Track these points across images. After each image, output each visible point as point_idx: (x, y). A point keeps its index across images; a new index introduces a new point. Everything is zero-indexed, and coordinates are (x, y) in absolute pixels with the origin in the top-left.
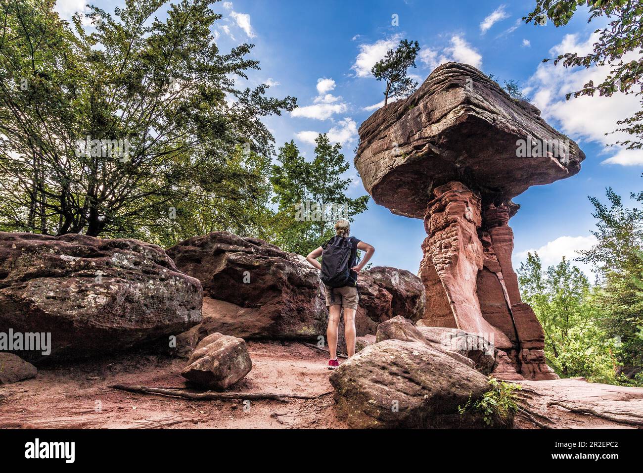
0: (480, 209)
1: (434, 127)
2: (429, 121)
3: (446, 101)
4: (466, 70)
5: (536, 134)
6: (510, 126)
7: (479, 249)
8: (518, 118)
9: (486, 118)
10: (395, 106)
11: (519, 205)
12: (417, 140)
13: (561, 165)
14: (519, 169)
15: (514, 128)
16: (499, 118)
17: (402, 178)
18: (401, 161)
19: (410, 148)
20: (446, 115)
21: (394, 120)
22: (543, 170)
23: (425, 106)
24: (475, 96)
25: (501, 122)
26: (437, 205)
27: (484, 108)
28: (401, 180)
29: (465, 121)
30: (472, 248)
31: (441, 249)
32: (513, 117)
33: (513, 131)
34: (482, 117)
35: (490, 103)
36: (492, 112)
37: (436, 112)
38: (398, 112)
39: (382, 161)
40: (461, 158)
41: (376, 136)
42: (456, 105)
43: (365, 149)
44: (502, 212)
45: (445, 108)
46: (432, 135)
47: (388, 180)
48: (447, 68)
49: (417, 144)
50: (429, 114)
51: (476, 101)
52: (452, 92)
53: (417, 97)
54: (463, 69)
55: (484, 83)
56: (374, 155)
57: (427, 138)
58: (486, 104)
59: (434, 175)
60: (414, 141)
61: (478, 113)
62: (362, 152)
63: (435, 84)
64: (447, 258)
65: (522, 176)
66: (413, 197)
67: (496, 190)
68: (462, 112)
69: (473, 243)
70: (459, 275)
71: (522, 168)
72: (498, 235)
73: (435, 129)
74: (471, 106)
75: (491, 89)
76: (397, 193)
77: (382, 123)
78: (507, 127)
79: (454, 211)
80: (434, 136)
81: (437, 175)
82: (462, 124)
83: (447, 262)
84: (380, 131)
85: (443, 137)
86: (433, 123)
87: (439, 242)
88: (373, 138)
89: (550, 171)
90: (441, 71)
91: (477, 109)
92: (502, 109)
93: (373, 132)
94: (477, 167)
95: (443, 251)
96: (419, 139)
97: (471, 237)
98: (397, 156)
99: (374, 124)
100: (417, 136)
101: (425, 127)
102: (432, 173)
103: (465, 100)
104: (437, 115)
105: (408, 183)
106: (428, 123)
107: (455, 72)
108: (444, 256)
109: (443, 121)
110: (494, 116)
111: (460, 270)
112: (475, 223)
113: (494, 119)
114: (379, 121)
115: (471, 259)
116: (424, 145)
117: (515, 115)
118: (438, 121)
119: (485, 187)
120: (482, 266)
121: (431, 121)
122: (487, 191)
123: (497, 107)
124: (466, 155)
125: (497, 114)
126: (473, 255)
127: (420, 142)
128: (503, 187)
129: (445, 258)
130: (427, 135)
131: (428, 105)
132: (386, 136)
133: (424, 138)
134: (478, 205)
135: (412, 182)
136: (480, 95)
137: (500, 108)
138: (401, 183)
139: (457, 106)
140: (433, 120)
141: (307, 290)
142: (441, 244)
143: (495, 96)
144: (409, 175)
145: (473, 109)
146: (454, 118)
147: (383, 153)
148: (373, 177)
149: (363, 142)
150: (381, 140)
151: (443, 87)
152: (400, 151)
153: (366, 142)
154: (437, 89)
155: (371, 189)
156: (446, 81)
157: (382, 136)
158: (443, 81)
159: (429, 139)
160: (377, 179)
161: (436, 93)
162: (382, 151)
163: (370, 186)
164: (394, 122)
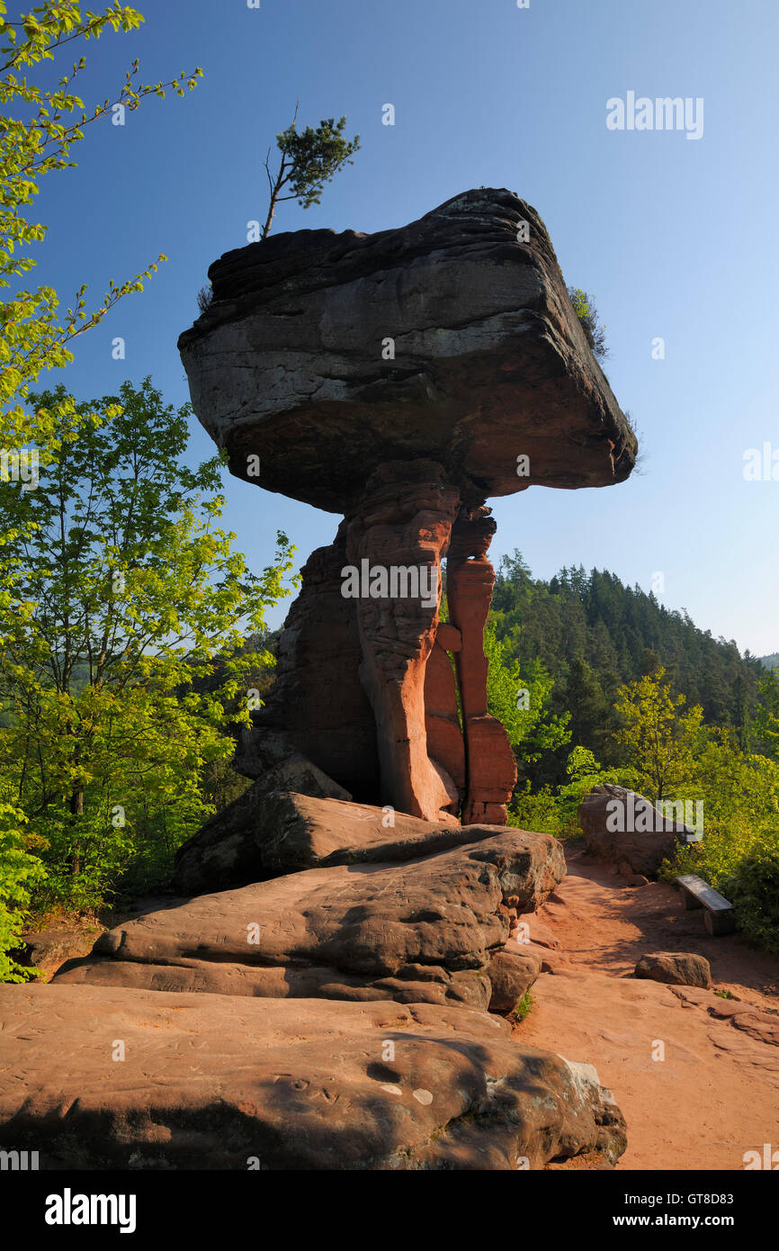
1: (443, 334)
2: (433, 319)
3: (490, 285)
6: (585, 379)
8: (593, 365)
9: (563, 352)
13: (613, 468)
15: (589, 384)
16: (576, 357)
17: (319, 426)
18: (335, 391)
19: (369, 368)
21: (331, 279)
22: (582, 471)
24: (553, 296)
25: (577, 368)
26: (389, 510)
27: (558, 327)
28: (314, 428)
33: (587, 390)
34: (557, 350)
36: (569, 342)
37: (456, 302)
38: (344, 261)
39: (281, 373)
40: (469, 418)
41: (268, 300)
42: (514, 303)
43: (224, 321)
45: (485, 303)
46: (434, 353)
47: (284, 423)
48: (498, 202)
50: (439, 302)
51: (552, 310)
52: (509, 269)
56: (258, 349)
57: (420, 357)
58: (563, 321)
61: (555, 340)
62: (214, 327)
64: (411, 643)
66: (320, 465)
68: (526, 327)
72: (468, 578)
73: (447, 344)
74: (547, 320)
78: (581, 380)
80: (440, 360)
84: (283, 293)
86: (443, 326)
88: (256, 303)
89: (591, 474)
90: (482, 203)
91: (554, 330)
93: (257, 287)
94: (484, 442)
96: (400, 354)
98: (327, 376)
99: (266, 269)
101: (422, 330)
103: (537, 299)
104: (458, 309)
106: (429, 323)
108: (401, 635)
109: (472, 331)
113: (571, 359)
116: (415, 372)
118: (455, 326)
120: (433, 639)
121: (439, 320)
122: (468, 485)
123: (575, 335)
124: (478, 414)
125: (574, 348)
127: (400, 363)
129: (405, 642)
130: (421, 349)
131: (442, 278)
132: (300, 312)
133: (412, 356)
138: (312, 434)
139: (517, 309)
140: (446, 320)
144: (338, 423)
145: (548, 326)
146: (502, 334)
147: (288, 353)
148: (245, 403)
149: (221, 301)
150: (282, 317)
151: (488, 248)
152: (339, 365)
153: (233, 306)
154: (472, 247)
155: (227, 429)
156: (492, 233)
157: (287, 309)
158: (486, 231)
159: (425, 362)
160: (254, 412)
161: (466, 255)
162: (285, 349)
163: (227, 421)
164: (328, 285)
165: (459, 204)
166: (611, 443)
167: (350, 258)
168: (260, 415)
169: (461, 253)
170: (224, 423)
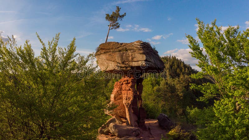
1: (133, 62)
2: (132, 60)
3: (139, 57)
20: (138, 61)
23: (132, 55)
35: (151, 59)
39: (110, 64)
43: (102, 53)
46: (132, 65)
48: (141, 43)
50: (132, 58)
52: (142, 55)
56: (107, 60)
61: (148, 64)
63: (136, 48)
74: (147, 62)
77: (111, 49)
84: (110, 52)
88: (107, 52)
92: (153, 60)
93: (107, 50)
96: (127, 65)
99: (108, 47)
100: (126, 63)
103: (146, 59)
109: (137, 63)
110: (151, 63)
114: (111, 47)
118: (135, 62)
136: (149, 57)
149: (101, 51)
150: (110, 56)
151: (139, 52)
154: (137, 51)
158: (139, 48)
162: (111, 61)
164: (117, 52)
165: (135, 43)
167: (120, 48)
169: (135, 52)
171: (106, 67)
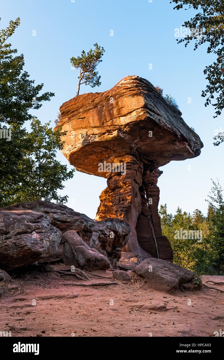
0: (142, 174)
1: (122, 118)
2: (118, 114)
3: (132, 103)
4: (144, 83)
5: (180, 130)
6: (168, 125)
7: (140, 201)
8: (172, 119)
9: (155, 119)
10: (93, 96)
11: (162, 172)
12: (109, 126)
13: (191, 151)
14: (168, 151)
15: (169, 126)
16: (163, 119)
17: (95, 150)
19: (103, 131)
20: (131, 112)
21: (92, 107)
22: (181, 153)
23: (117, 104)
24: (150, 103)
25: (163, 122)
27: (154, 112)
28: (93, 150)
29: (143, 119)
30: (137, 200)
31: (120, 201)
32: (169, 119)
33: (169, 128)
34: (153, 118)
35: (158, 109)
36: (158, 115)
37: (124, 109)
38: (95, 102)
39: (81, 136)
40: (136, 141)
41: (76, 115)
42: (138, 107)
43: (65, 122)
44: (154, 177)
45: (131, 108)
46: (120, 124)
47: (84, 150)
48: (133, 79)
49: (109, 129)
50: (119, 110)
51: (150, 107)
52: (136, 98)
53: (110, 95)
54: (143, 82)
55: (154, 93)
56: (74, 130)
58: (156, 109)
59: (117, 150)
60: (107, 126)
61: (151, 115)
62: (63, 125)
63: (124, 89)
64: (124, 208)
65: (169, 155)
67: (152, 162)
68: (142, 113)
69: (137, 197)
70: (130, 218)
71: (170, 151)
72: (151, 192)
73: (123, 121)
74: (148, 110)
75: (158, 98)
76: (87, 159)
77: (81, 107)
78: (166, 125)
79: (129, 176)
80: (122, 125)
81: (118, 150)
82: (141, 121)
83: (124, 210)
84: (80, 113)
85: (127, 127)
86: (121, 116)
87: (119, 196)
88: (73, 116)
89: (185, 154)
90: (129, 80)
91: (151, 113)
92: (164, 113)
93: (73, 112)
94: (144, 148)
95: (121, 202)
96: (111, 125)
97: (137, 193)
98: (93, 134)
99: (75, 106)
100: (109, 123)
101: (116, 118)
102: (115, 148)
103: (144, 105)
104: (124, 111)
105: (97, 153)
106: (118, 116)
107: (138, 83)
108: (122, 206)
109: (129, 116)
110: (159, 117)
111: (131, 215)
112: (139, 184)
113: (159, 120)
114: (79, 105)
115: (136, 208)
116: (115, 130)
117: (170, 117)
118: (125, 116)
119: (145, 160)
120: (140, 212)
121: (120, 115)
122: (146, 162)
123: (161, 112)
124: (139, 140)
125: (161, 116)
126: (137, 205)
127: (111, 128)
128: (156, 160)
129: (123, 207)
130: (116, 124)
131: (119, 103)
132: (85, 118)
133: (114, 126)
134: (142, 172)
135: (100, 152)
136: (153, 103)
137: (162, 113)
138: (93, 152)
139: (139, 109)
140: (122, 114)
141: (89, 234)
142: (120, 198)
143: (160, 104)
144: (99, 148)
145: (148, 112)
146: (136, 116)
147: (82, 130)
148: (73, 146)
149: (64, 117)
150: (80, 120)
151: (130, 93)
152: (96, 131)
153: (67, 118)
154: (126, 93)
155: (69, 154)
156: (132, 89)
157: (81, 117)
158: (130, 88)
159: (118, 127)
160: (75, 148)
161: (125, 96)
162: (82, 129)
163: (68, 152)
164: (92, 109)
165: (123, 82)
166: (186, 143)
167: (97, 100)
168: (77, 149)
169: (123, 96)
170: (68, 153)
171: (72, 144)
